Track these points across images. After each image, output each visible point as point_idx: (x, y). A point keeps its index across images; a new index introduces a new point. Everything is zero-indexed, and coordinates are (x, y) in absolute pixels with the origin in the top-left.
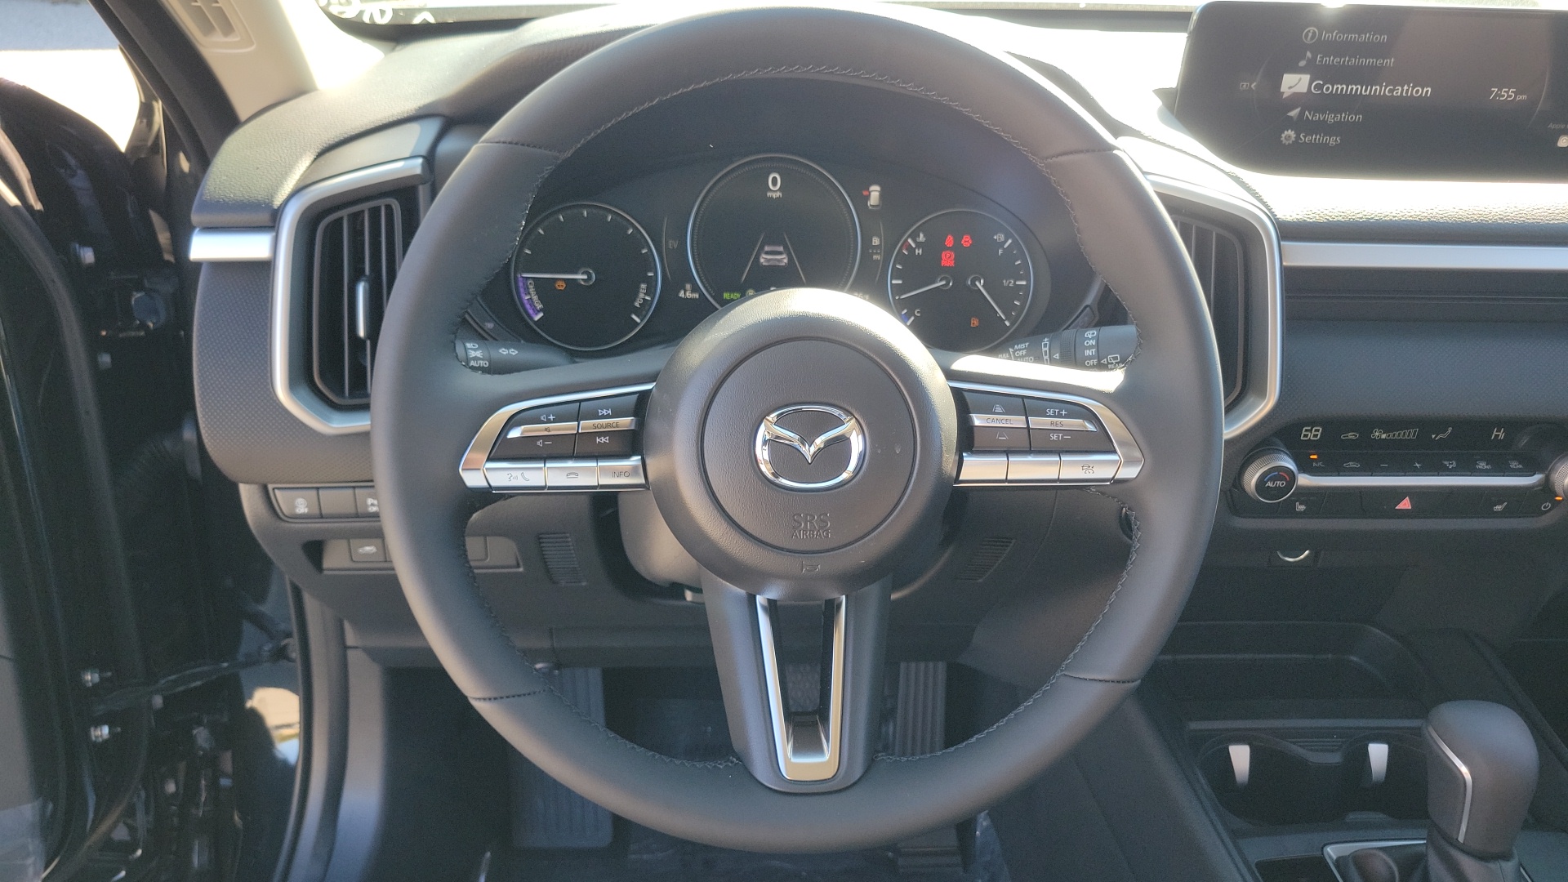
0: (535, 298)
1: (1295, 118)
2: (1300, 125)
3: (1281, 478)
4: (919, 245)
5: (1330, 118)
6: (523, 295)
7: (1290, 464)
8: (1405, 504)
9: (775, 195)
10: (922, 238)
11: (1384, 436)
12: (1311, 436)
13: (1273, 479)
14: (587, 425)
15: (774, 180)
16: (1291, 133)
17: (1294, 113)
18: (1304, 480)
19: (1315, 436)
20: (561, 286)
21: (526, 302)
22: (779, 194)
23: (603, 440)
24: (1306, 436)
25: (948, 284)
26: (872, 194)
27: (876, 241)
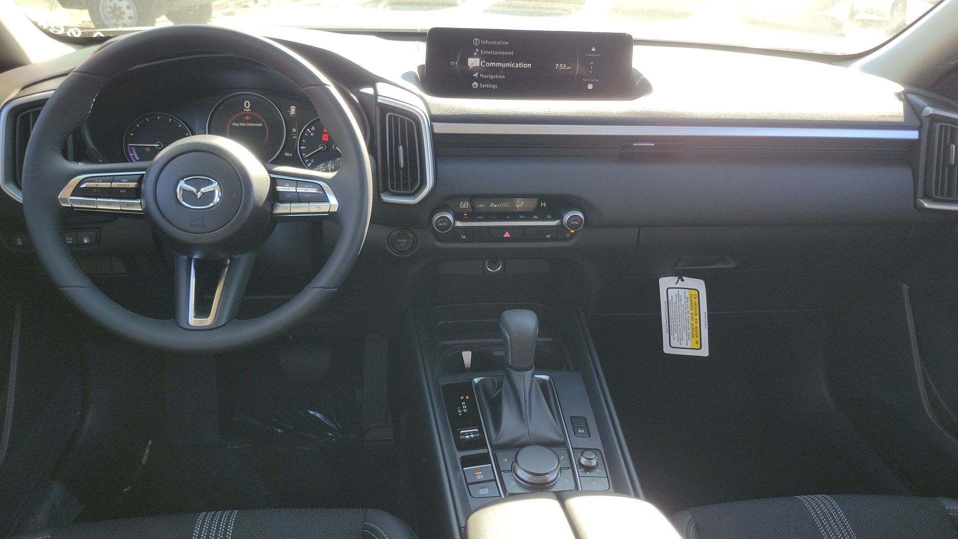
0: (136, 155)
1: (476, 77)
2: (479, 80)
3: (445, 222)
4: (312, 131)
5: (491, 77)
6: (130, 154)
7: (450, 217)
8: (507, 235)
9: (247, 110)
10: (313, 128)
11: (495, 206)
12: (464, 206)
13: (441, 222)
14: (115, 185)
15: (247, 103)
16: (475, 83)
17: (476, 75)
18: (458, 224)
19: (466, 206)
20: (148, 150)
21: (131, 156)
22: (249, 110)
23: (123, 191)
24: (462, 206)
25: (324, 147)
26: (292, 110)
27: (294, 130)
